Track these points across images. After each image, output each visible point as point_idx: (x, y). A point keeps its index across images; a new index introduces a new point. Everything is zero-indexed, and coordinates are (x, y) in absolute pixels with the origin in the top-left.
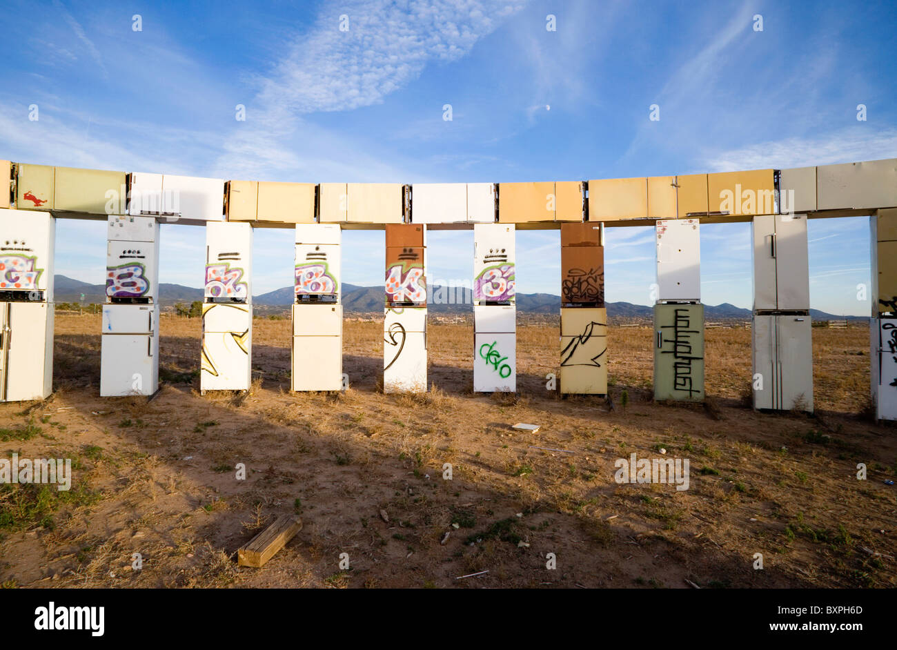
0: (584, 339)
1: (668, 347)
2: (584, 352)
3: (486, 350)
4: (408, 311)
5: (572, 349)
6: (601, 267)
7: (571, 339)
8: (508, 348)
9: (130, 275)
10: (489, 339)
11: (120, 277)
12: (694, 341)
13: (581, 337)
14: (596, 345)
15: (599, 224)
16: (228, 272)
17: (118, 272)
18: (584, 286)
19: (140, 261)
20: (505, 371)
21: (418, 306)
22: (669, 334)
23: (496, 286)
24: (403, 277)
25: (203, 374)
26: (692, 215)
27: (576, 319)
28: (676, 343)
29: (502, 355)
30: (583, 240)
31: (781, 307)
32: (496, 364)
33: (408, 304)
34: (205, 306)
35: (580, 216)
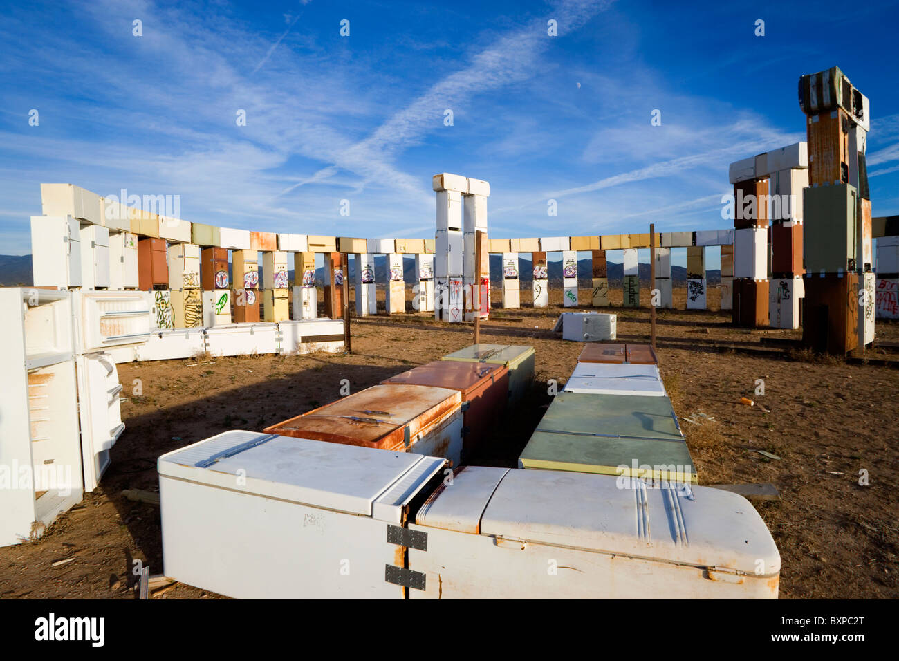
0: (600, 288)
1: (628, 290)
2: (600, 293)
3: (567, 293)
4: (542, 281)
5: (596, 292)
7: (596, 288)
8: (575, 292)
10: (569, 289)
12: (636, 288)
14: (604, 290)
15: (605, 250)
18: (600, 270)
20: (574, 299)
21: (544, 279)
22: (627, 286)
23: (571, 272)
24: (539, 270)
26: (634, 248)
27: (597, 282)
28: (630, 289)
29: (573, 295)
30: (600, 255)
31: (662, 276)
32: (571, 297)
33: (541, 278)
35: (598, 247)
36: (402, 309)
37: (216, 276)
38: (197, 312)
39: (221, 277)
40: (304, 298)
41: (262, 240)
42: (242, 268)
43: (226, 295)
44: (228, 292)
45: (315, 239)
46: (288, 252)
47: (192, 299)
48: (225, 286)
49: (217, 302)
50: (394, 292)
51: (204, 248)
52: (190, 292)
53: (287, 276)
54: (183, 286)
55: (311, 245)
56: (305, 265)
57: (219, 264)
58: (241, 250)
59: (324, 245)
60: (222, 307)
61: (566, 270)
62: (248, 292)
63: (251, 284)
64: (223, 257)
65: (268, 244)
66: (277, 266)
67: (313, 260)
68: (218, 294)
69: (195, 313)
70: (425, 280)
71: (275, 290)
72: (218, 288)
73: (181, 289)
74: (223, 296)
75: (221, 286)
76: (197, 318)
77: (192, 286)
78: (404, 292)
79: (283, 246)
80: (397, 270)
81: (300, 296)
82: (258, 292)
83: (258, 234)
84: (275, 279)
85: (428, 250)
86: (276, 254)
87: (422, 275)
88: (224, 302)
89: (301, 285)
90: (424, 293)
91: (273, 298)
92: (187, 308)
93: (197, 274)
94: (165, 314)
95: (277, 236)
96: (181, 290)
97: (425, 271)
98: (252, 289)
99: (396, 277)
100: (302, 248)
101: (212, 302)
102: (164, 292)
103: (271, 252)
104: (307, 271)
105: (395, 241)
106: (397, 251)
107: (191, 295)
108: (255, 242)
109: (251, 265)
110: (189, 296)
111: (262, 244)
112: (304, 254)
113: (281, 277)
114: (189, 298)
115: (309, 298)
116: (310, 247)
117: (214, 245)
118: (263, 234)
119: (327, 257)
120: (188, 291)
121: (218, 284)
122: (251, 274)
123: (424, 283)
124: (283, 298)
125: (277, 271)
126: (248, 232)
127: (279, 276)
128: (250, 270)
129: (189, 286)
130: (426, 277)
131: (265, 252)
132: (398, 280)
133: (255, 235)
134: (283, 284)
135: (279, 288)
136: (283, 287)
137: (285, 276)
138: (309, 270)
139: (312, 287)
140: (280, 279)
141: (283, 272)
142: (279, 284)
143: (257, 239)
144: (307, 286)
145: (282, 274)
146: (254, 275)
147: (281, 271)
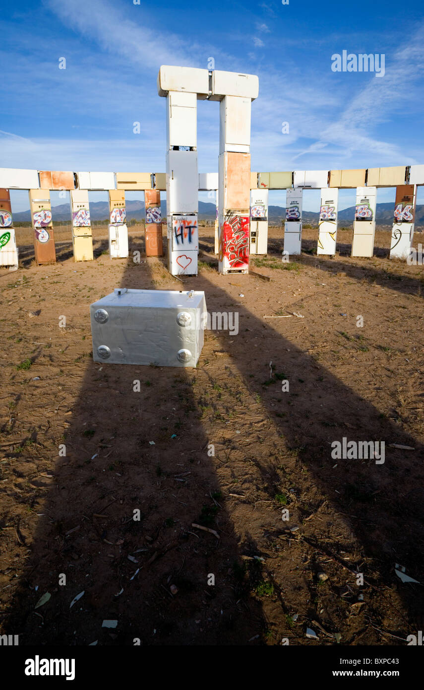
4: (404, 224)
9: (294, 211)
11: (290, 211)
16: (329, 208)
17: (290, 210)
19: (297, 205)
21: (409, 222)
24: (403, 210)
25: (318, 248)
33: (404, 221)
34: (320, 222)
39: (2, 216)
40: (112, 236)
41: (54, 179)
43: (9, 233)
44: (11, 231)
45: (124, 176)
46: (89, 190)
48: (6, 225)
53: (89, 214)
55: (120, 182)
56: (113, 203)
59: (135, 183)
62: (39, 231)
63: (42, 223)
64: (3, 197)
65: (63, 183)
66: (75, 205)
67: (123, 198)
70: (258, 219)
74: (5, 235)
75: (2, 225)
79: (83, 184)
82: (52, 230)
83: (49, 173)
84: (73, 218)
85: (262, 184)
86: (75, 192)
87: (254, 214)
88: (6, 240)
89: (108, 224)
90: (254, 234)
91: (74, 237)
95: (75, 174)
98: (45, 228)
100: (108, 185)
104: (115, 210)
108: (46, 181)
109: (41, 204)
111: (55, 184)
113: (81, 216)
115: (118, 235)
116: (118, 184)
118: (55, 173)
122: (41, 213)
123: (256, 222)
124: (86, 236)
125: (75, 209)
126: (36, 171)
127: (78, 215)
128: (40, 209)
130: (258, 216)
133: (45, 174)
134: (84, 223)
135: (79, 226)
136: (85, 225)
137: (87, 215)
138: (118, 208)
139: (122, 225)
140: (81, 218)
141: (84, 211)
142: (79, 222)
143: (47, 179)
144: (115, 225)
145: (83, 213)
146: (46, 214)
147: (81, 209)
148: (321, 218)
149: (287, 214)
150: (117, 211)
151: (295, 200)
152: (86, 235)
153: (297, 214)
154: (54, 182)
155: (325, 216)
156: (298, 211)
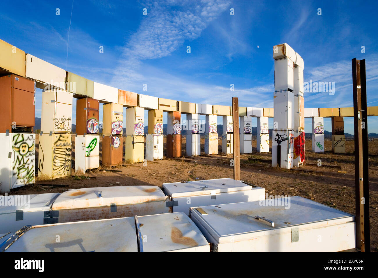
0: (340, 141)
2: (340, 144)
3: (317, 144)
5: (337, 143)
6: (343, 126)
7: (336, 141)
8: (322, 143)
9: (248, 128)
10: (318, 141)
13: (339, 141)
14: (342, 143)
15: (343, 117)
16: (265, 127)
17: (246, 128)
18: (340, 130)
19: (249, 125)
20: (322, 148)
23: (319, 130)
25: (261, 149)
27: (338, 137)
29: (321, 145)
30: (339, 120)
32: (320, 147)
34: (261, 135)
35: (338, 115)
36: (216, 152)
37: (88, 122)
38: (66, 155)
39: (93, 123)
40: (155, 144)
41: (127, 97)
42: (111, 117)
43: (96, 139)
44: (98, 137)
45: (163, 101)
46: (145, 108)
47: (62, 143)
48: (95, 131)
49: (87, 145)
50: (211, 140)
51: (79, 97)
52: (61, 136)
54: (53, 130)
55: (161, 105)
56: (156, 119)
57: (91, 113)
58: (110, 103)
59: (169, 106)
60: (92, 150)
61: (316, 129)
62: (114, 138)
63: (117, 131)
64: (95, 107)
65: (132, 101)
66: (137, 118)
67: (162, 116)
68: (89, 139)
69: (64, 156)
70: (230, 133)
71: (134, 137)
72: (89, 133)
73: (51, 132)
74: (93, 140)
75: (91, 132)
76: (66, 161)
77: (63, 131)
78: (217, 140)
79: (142, 104)
80: (213, 126)
81: (151, 141)
82: (122, 137)
83: (124, 92)
84: (135, 128)
86: (137, 109)
87: (229, 130)
88: (94, 145)
89: (152, 133)
91: (133, 143)
92: (56, 152)
93: (69, 119)
94: (25, 159)
95: (138, 96)
96: (51, 134)
97: (230, 127)
98: (118, 135)
99: (213, 130)
100: (155, 106)
101: (83, 145)
102: (26, 135)
103: (133, 107)
104: (157, 124)
105: (213, 106)
106: (214, 114)
107: (61, 138)
108: (122, 98)
109: (117, 116)
110: (59, 140)
111: (127, 101)
112: (156, 111)
113: (139, 127)
114: (59, 142)
115: (158, 143)
116: (160, 106)
117: (88, 95)
118: (128, 93)
119: (170, 115)
120: (58, 135)
121: (89, 130)
122: (117, 123)
125: (137, 122)
126: (117, 90)
127: (138, 126)
128: (116, 120)
129: (59, 130)
131: (128, 107)
132: (214, 133)
133: (122, 93)
134: (141, 132)
135: (138, 135)
136: (141, 134)
137: (143, 126)
138: (159, 123)
139: (161, 135)
140: (139, 129)
141: (141, 123)
142: (138, 132)
143: (123, 96)
144: (157, 134)
145: (141, 125)
146: (119, 124)
147: (140, 122)
148: (261, 132)
149: (245, 130)
150: (158, 125)
151: (248, 122)
152: (141, 142)
153: (250, 130)
154: (126, 100)
155: (263, 131)
156: (250, 129)
